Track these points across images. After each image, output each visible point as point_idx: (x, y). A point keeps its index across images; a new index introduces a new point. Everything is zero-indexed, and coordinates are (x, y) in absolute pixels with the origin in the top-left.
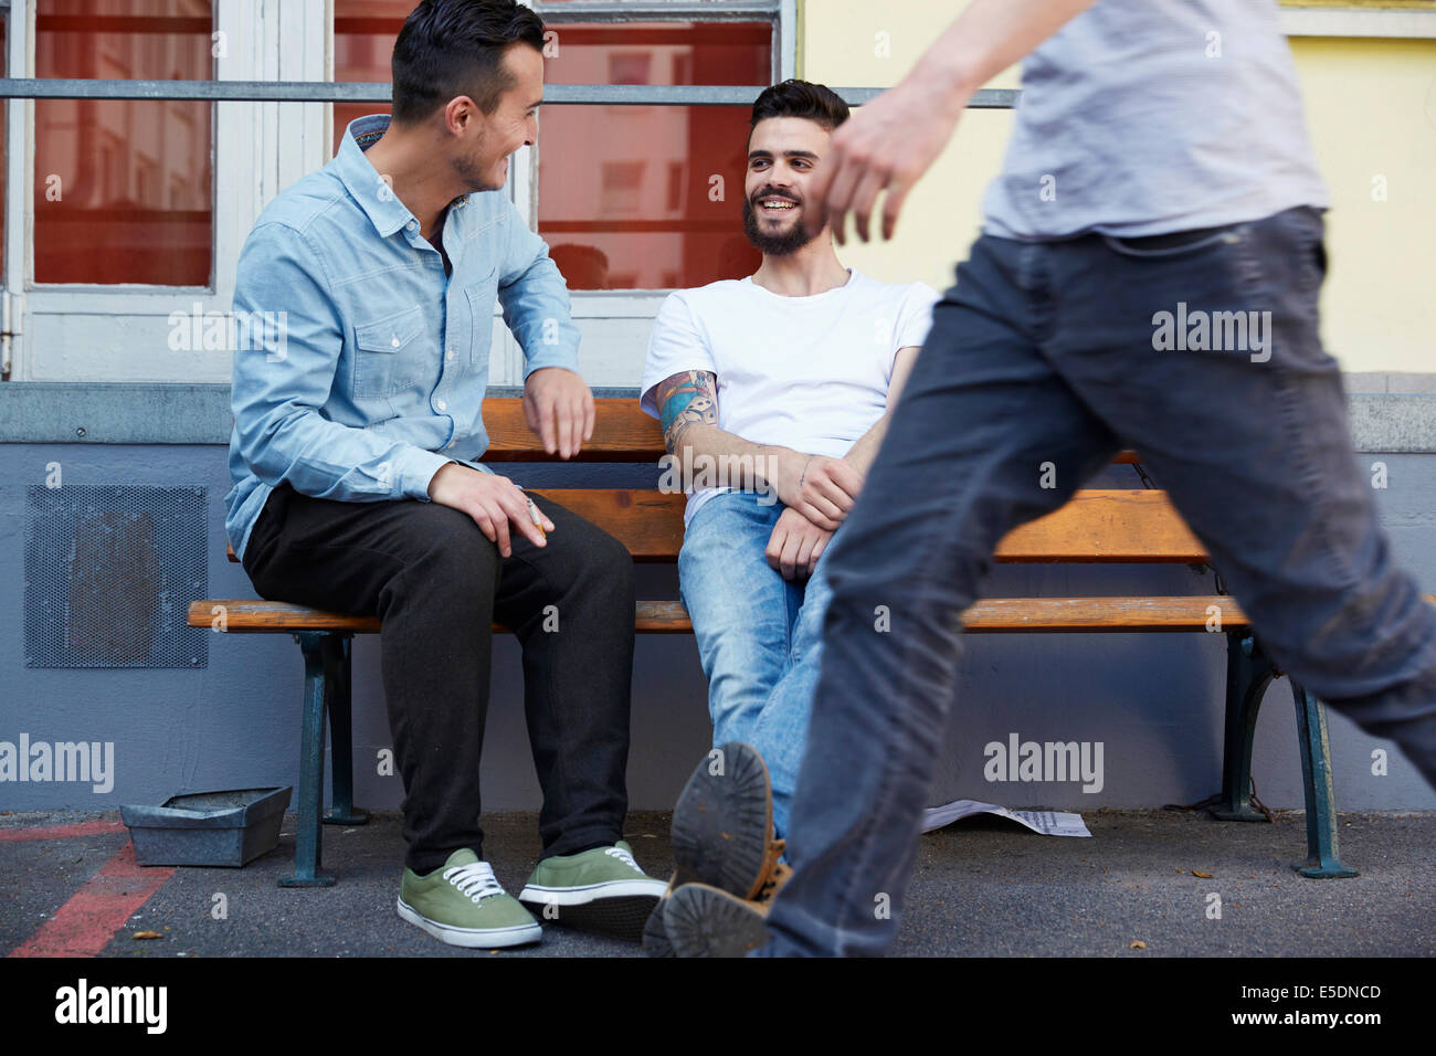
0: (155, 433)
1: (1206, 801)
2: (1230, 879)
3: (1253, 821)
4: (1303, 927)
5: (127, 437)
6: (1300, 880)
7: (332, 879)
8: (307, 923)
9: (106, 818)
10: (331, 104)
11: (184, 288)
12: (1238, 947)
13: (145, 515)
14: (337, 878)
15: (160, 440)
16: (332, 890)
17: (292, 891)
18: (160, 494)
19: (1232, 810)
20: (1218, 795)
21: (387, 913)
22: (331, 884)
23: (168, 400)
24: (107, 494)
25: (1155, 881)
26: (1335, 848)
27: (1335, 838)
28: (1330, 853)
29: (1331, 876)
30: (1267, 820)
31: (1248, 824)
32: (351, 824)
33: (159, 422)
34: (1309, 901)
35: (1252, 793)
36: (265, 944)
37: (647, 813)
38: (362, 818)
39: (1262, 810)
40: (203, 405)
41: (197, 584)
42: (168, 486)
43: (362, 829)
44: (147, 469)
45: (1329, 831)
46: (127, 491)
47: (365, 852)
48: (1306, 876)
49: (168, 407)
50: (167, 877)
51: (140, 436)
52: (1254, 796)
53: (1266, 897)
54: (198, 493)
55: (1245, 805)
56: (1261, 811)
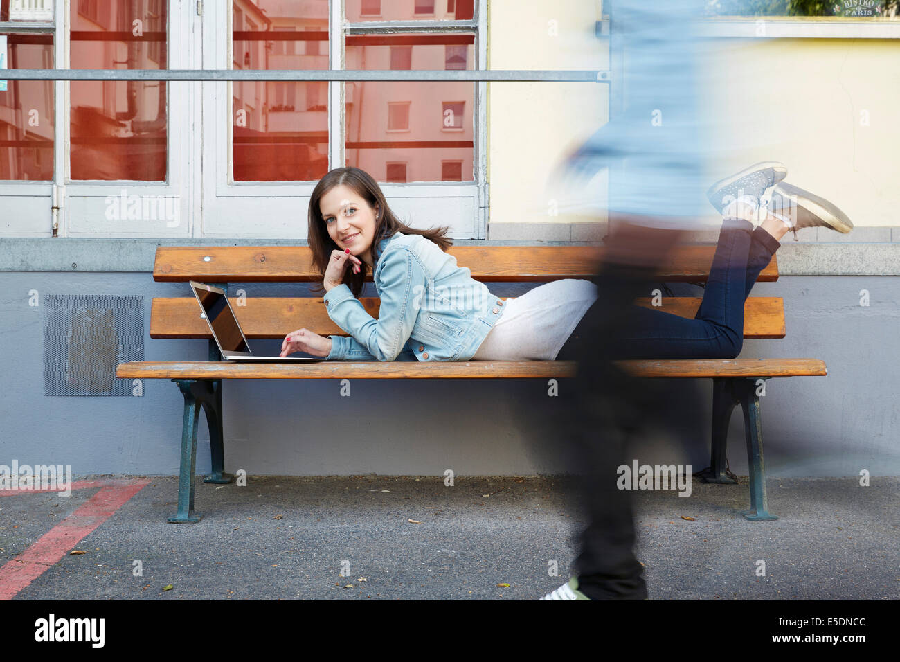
0: (115, 267)
1: (701, 472)
2: (705, 521)
3: (727, 483)
4: (739, 553)
5: (100, 269)
6: (745, 521)
7: (199, 519)
8: (176, 546)
9: (88, 479)
10: (232, 82)
11: (152, 182)
12: (698, 566)
13: (111, 312)
14: (202, 517)
15: (117, 270)
16: (197, 525)
17: (175, 526)
18: (117, 300)
19: (715, 477)
20: (708, 468)
21: (223, 540)
22: (197, 522)
23: (122, 248)
24: (89, 300)
25: (662, 522)
26: (765, 503)
27: (765, 498)
28: (762, 507)
29: (762, 520)
30: (735, 483)
31: (724, 485)
32: (221, 483)
33: (117, 259)
34: (747, 536)
35: (727, 467)
36: (149, 559)
37: (388, 477)
38: (228, 480)
39: (732, 476)
40: (141, 250)
41: (138, 350)
42: (122, 295)
43: (227, 486)
44: (110, 286)
45: (762, 495)
46: (100, 298)
47: (223, 501)
48: (749, 519)
49: (122, 251)
50: (109, 516)
51: (107, 267)
52: (728, 469)
53: (722, 533)
54: (139, 299)
55: (722, 474)
56: (732, 478)
